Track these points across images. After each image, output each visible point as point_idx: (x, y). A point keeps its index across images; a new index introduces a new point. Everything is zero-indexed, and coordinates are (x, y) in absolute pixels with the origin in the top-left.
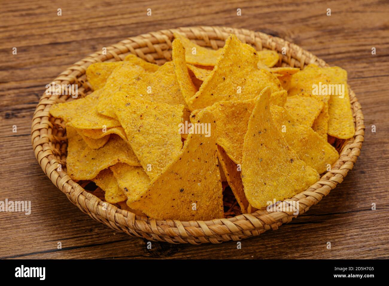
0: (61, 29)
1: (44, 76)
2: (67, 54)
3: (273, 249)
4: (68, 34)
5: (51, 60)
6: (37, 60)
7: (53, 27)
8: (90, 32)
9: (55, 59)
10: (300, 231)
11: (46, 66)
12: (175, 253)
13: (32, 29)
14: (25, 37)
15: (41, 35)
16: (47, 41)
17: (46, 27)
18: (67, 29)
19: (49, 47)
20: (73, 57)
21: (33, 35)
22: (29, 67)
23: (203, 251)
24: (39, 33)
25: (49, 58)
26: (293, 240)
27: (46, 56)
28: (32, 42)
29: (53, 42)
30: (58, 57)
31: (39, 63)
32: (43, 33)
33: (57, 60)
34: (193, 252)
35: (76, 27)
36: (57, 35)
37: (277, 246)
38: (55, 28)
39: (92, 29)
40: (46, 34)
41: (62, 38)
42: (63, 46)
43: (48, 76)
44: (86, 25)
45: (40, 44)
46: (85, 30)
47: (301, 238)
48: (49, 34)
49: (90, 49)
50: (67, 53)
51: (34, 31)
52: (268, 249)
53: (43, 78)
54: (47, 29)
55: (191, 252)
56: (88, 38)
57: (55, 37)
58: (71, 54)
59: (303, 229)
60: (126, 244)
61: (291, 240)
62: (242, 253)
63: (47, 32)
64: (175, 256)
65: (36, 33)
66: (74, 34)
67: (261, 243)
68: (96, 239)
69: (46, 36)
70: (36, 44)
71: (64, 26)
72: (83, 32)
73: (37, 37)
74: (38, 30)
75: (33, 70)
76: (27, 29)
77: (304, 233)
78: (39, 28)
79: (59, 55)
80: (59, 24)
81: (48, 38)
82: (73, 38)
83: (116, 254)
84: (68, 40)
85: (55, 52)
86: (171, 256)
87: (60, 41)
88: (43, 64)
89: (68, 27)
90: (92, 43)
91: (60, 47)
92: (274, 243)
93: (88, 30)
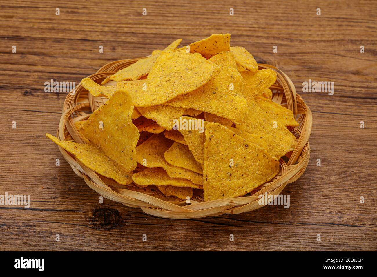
0: (93, 29)
1: (66, 65)
2: (91, 51)
3: (191, 241)
4: (98, 33)
5: (77, 53)
6: (65, 51)
7: (88, 25)
8: (116, 35)
9: (79, 53)
10: (219, 230)
11: (71, 57)
12: (114, 229)
13: (72, 24)
14: (63, 31)
15: (76, 31)
16: (79, 37)
17: (83, 25)
18: (99, 29)
19: (79, 42)
20: (94, 53)
21: (70, 30)
22: (57, 56)
23: (136, 231)
24: (75, 29)
25: (75, 51)
26: (210, 237)
27: (74, 49)
28: (67, 36)
29: (84, 38)
30: (83, 52)
31: (66, 53)
32: (78, 30)
33: (82, 54)
34: (127, 231)
35: (106, 29)
36: (89, 33)
37: (195, 239)
38: (89, 27)
39: (118, 32)
40: (80, 31)
41: (91, 36)
42: (90, 43)
43: (69, 66)
44: (115, 28)
45: (73, 38)
46: (112, 32)
47: (217, 236)
48: (84, 31)
49: (111, 49)
50: (91, 49)
51: (72, 27)
52: (188, 240)
53: (65, 67)
54: (83, 27)
55: (126, 231)
56: (112, 39)
57: (87, 35)
58: (94, 51)
59: (222, 229)
60: (78, 214)
61: (208, 236)
62: (166, 239)
63: (82, 29)
64: (112, 231)
65: (73, 29)
66: (101, 35)
67: (184, 234)
68: (56, 206)
69: (80, 32)
70: (70, 38)
71: (98, 26)
72: (110, 33)
73: (73, 32)
74: (76, 27)
75: (59, 59)
76: (68, 24)
77: (221, 232)
78: (77, 25)
79: (84, 50)
80: (94, 24)
81: (81, 34)
82: (101, 37)
83: (67, 221)
84: (96, 38)
85: (82, 47)
86: (109, 231)
87: (89, 38)
88: (69, 55)
89: (100, 28)
90: (114, 44)
91: (87, 43)
92: (194, 236)
93: (115, 33)
